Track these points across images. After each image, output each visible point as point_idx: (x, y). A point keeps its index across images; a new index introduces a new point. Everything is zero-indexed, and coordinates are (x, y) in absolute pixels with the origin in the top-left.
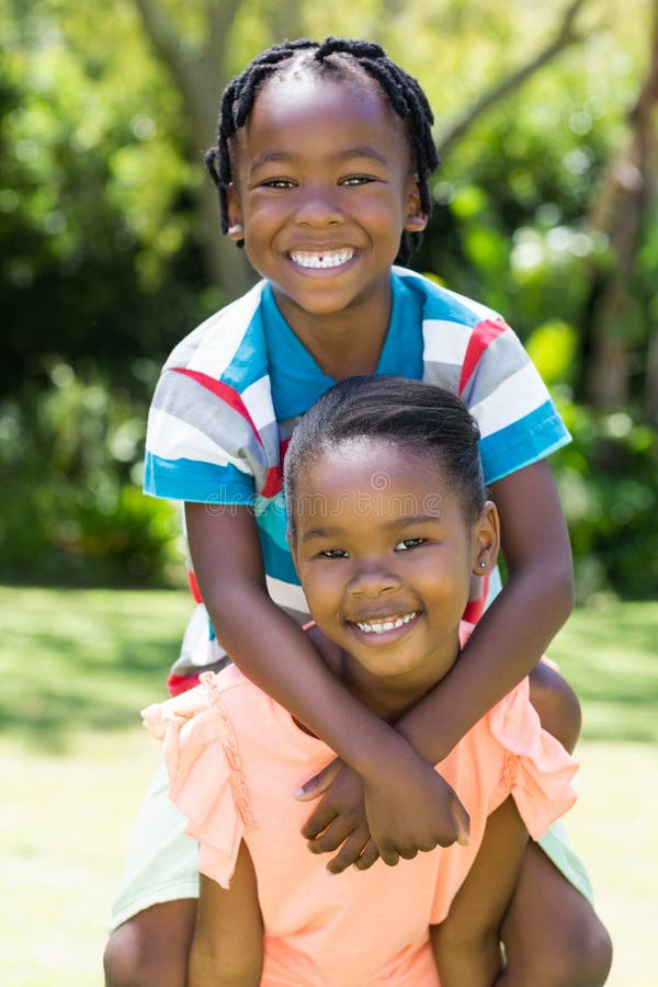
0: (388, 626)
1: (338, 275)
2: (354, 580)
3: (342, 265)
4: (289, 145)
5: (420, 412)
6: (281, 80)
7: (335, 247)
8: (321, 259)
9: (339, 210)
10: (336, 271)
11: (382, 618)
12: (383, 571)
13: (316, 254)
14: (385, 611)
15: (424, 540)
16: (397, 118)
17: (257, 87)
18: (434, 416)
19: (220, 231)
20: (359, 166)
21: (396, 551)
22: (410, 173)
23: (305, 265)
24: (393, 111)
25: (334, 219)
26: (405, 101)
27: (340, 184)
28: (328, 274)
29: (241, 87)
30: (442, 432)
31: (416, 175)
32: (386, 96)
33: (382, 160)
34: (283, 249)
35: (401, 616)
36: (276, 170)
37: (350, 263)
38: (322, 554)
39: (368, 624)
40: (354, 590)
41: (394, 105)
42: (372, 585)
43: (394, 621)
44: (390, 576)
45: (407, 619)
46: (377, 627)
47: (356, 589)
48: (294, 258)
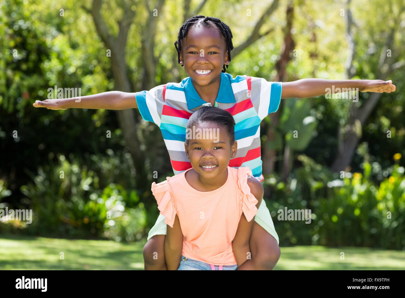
0: (210, 167)
1: (206, 76)
2: (203, 155)
3: (208, 73)
4: (196, 44)
5: (223, 117)
6: (195, 27)
7: (206, 69)
8: (203, 72)
9: (208, 60)
10: (207, 75)
11: (209, 165)
12: (210, 153)
13: (202, 70)
14: (210, 164)
15: (221, 148)
16: (223, 37)
17: (189, 28)
18: (226, 118)
19: (178, 63)
20: (213, 50)
21: (214, 149)
22: (226, 50)
23: (199, 73)
24: (222, 35)
25: (206, 62)
26: (225, 33)
27: (208, 54)
28: (204, 76)
29: (185, 27)
30: (228, 122)
31: (227, 51)
32: (221, 31)
33: (219, 48)
34: (194, 69)
35: (214, 165)
36: (193, 49)
37: (210, 73)
38: (196, 148)
39: (205, 166)
40: (203, 158)
41: (223, 34)
42: (208, 157)
43: (212, 166)
44: (212, 155)
45: (215, 166)
46: (207, 167)
47: (204, 157)
48: (196, 71)
